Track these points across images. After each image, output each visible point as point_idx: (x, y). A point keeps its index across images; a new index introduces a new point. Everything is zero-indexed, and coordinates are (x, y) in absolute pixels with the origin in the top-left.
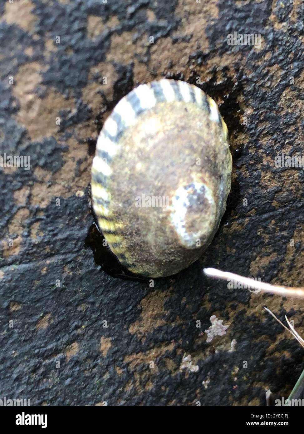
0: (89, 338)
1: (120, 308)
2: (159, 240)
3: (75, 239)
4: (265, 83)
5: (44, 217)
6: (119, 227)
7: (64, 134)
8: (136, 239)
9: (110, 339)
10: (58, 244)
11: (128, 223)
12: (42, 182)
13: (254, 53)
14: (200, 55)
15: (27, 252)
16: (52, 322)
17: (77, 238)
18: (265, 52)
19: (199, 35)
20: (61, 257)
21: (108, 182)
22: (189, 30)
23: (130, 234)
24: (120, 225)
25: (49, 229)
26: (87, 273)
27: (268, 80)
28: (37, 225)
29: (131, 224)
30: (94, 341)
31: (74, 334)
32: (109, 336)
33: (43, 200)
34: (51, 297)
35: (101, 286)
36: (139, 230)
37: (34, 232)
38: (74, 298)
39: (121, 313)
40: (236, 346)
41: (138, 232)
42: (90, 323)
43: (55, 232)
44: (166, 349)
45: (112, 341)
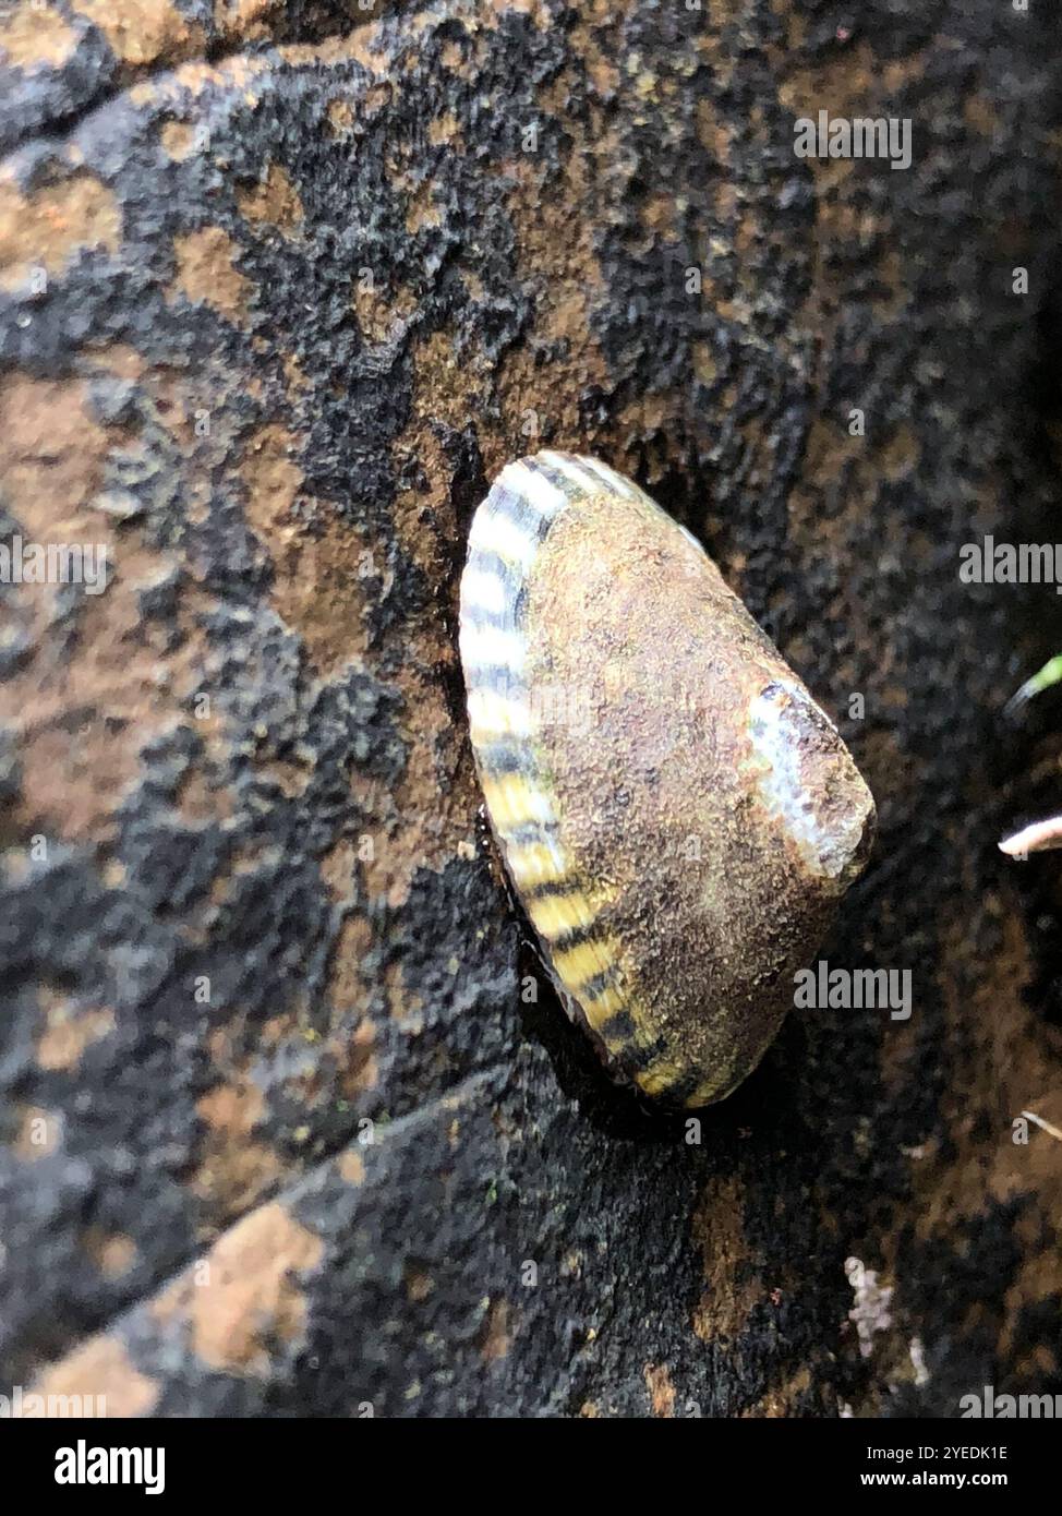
0: (616, 1375)
1: (655, 1251)
2: (740, 895)
3: (495, 1009)
4: (746, 475)
5: (409, 940)
6: (605, 903)
7: (384, 655)
8: (667, 923)
9: (665, 1368)
10: (463, 1029)
11: (631, 874)
12: (373, 821)
13: (702, 388)
14: (598, 398)
15: (400, 1071)
16: (516, 1330)
17: (501, 1003)
18: (723, 383)
19: (581, 337)
20: (481, 1078)
21: (539, 754)
22: (558, 325)
23: (645, 913)
24: (608, 896)
25: (428, 980)
26: (552, 1125)
27: (753, 465)
28: (398, 975)
29: (643, 871)
30: (631, 1383)
31: (579, 1366)
32: (661, 1358)
33: (390, 882)
34: (492, 1233)
35: (594, 1174)
36: (671, 885)
37: (397, 995)
38: (544, 1228)
39: (663, 1269)
40: (927, 1360)
41: (670, 893)
42: (602, 1319)
43: (445, 990)
44: (793, 1387)
45: (672, 1375)
